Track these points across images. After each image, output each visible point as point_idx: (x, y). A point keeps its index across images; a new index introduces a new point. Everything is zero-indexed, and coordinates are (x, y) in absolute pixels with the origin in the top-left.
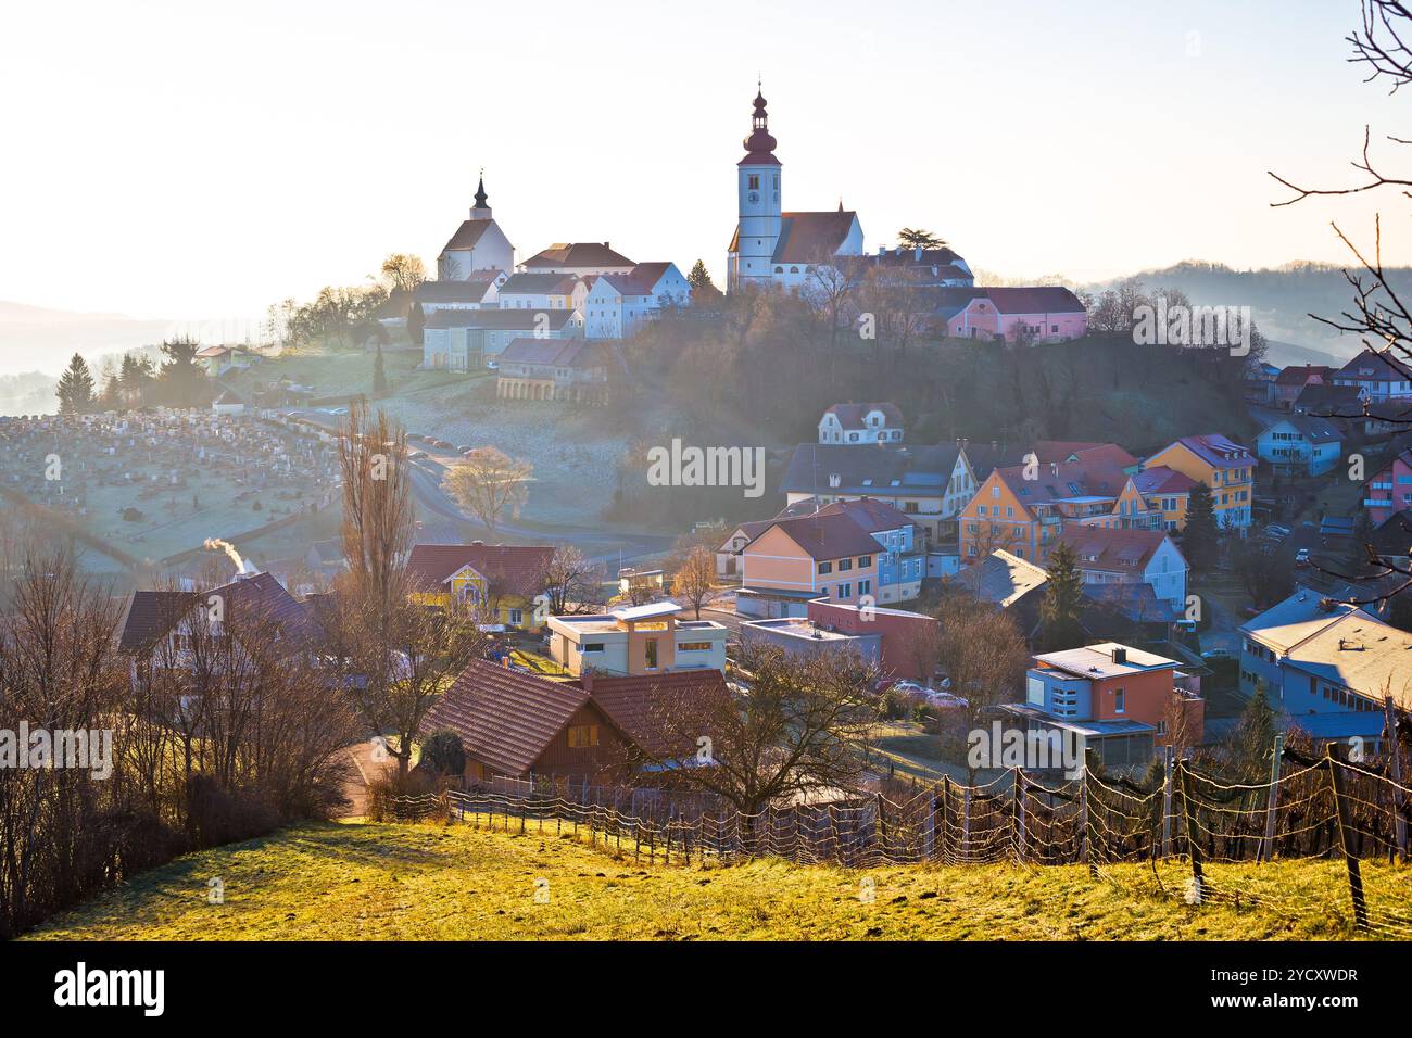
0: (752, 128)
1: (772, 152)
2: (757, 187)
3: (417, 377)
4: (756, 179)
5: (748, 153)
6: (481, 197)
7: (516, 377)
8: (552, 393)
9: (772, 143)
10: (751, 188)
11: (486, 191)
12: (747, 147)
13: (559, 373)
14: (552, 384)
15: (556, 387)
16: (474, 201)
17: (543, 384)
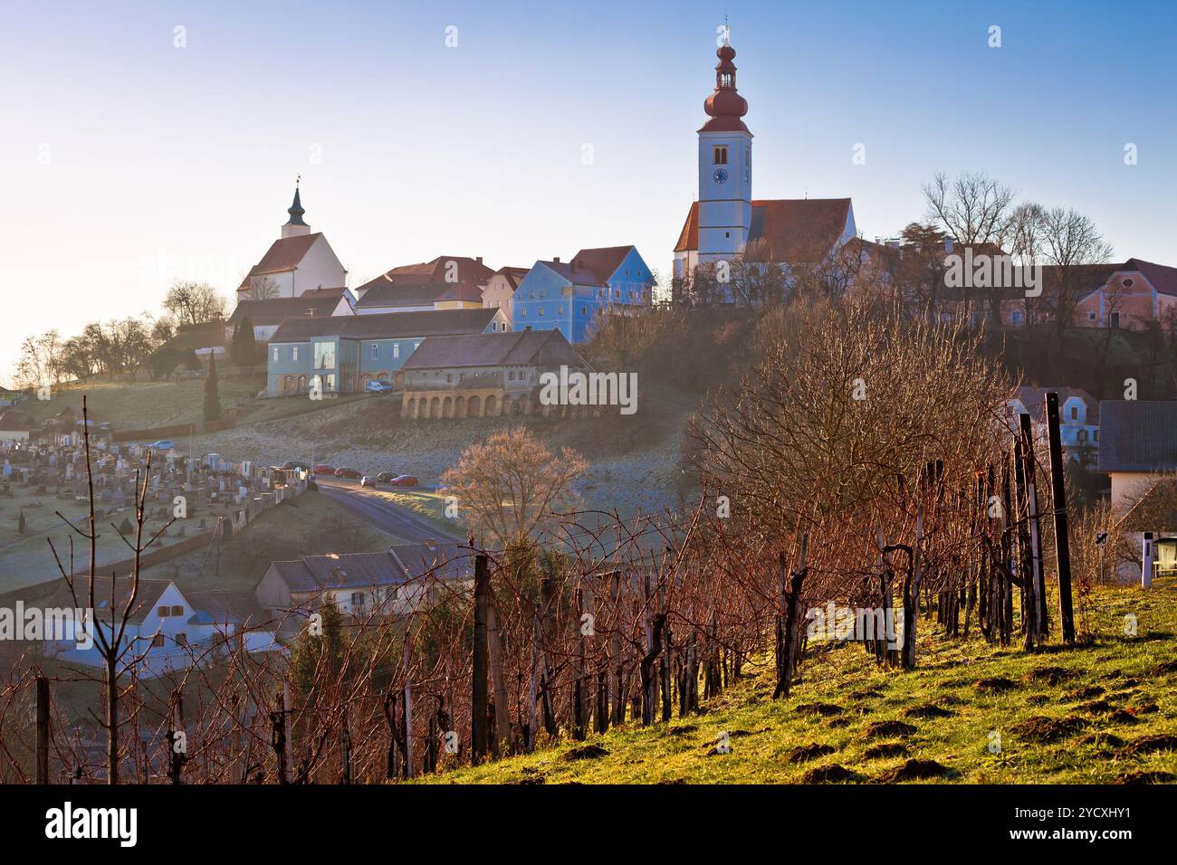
0: (715, 86)
1: (742, 119)
2: (724, 161)
3: (262, 406)
4: (724, 150)
5: (709, 118)
6: (296, 211)
7: (435, 388)
8: (499, 404)
9: (741, 106)
10: (717, 162)
11: (303, 205)
12: (708, 109)
13: (511, 376)
14: (499, 393)
15: (506, 397)
16: (288, 217)
17: (483, 394)
